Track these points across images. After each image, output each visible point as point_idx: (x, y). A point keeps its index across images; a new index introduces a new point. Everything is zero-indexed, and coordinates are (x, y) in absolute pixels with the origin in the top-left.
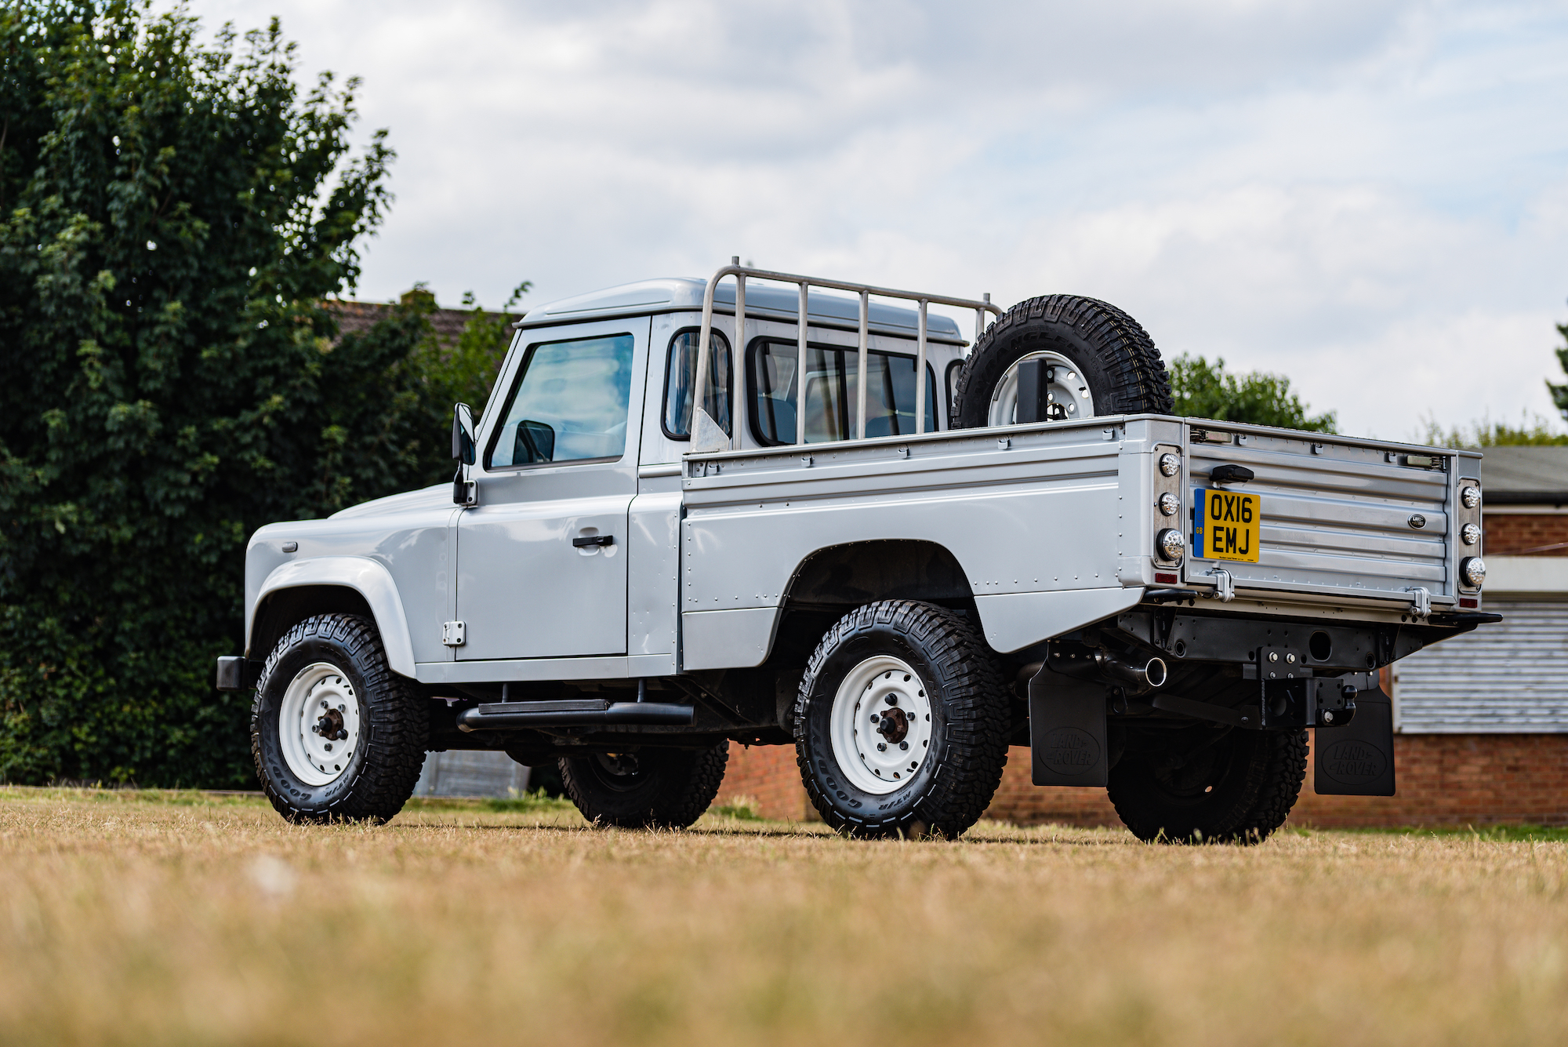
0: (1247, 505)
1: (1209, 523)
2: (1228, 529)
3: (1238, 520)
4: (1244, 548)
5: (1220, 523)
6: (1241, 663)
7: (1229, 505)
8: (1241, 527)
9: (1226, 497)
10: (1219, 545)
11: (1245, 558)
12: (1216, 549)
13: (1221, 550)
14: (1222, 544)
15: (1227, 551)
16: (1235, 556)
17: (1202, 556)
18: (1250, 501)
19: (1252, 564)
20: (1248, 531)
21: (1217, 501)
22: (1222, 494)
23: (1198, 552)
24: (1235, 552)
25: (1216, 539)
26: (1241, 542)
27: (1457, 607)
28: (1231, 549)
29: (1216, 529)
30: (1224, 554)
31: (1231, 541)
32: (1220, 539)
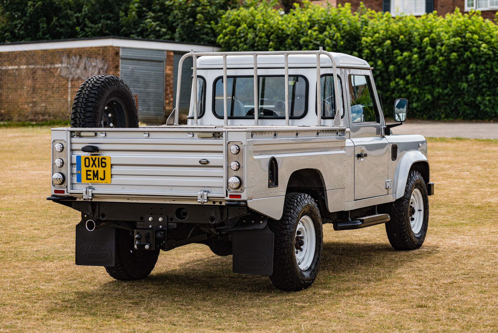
0: (103, 160)
1: (84, 169)
2: (94, 171)
3: (99, 167)
4: (103, 178)
5: (90, 168)
6: (136, 222)
7: (94, 161)
8: (101, 170)
9: (92, 158)
10: (89, 177)
11: (103, 182)
12: (87, 179)
13: (91, 179)
14: (91, 177)
15: (94, 179)
16: (98, 181)
17: (81, 182)
18: (105, 159)
19: (107, 184)
20: (104, 171)
21: (87, 160)
22: (90, 157)
23: (79, 180)
24: (98, 179)
25: (87, 175)
26: (101, 175)
27: (228, 198)
28: (96, 179)
29: (87, 171)
30: (92, 181)
31: (96, 175)
32: (90, 175)
